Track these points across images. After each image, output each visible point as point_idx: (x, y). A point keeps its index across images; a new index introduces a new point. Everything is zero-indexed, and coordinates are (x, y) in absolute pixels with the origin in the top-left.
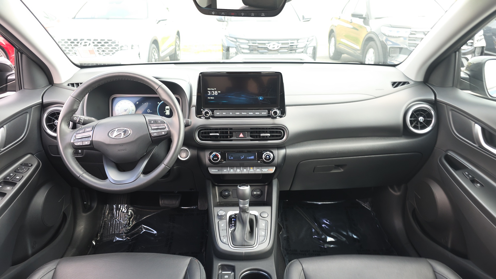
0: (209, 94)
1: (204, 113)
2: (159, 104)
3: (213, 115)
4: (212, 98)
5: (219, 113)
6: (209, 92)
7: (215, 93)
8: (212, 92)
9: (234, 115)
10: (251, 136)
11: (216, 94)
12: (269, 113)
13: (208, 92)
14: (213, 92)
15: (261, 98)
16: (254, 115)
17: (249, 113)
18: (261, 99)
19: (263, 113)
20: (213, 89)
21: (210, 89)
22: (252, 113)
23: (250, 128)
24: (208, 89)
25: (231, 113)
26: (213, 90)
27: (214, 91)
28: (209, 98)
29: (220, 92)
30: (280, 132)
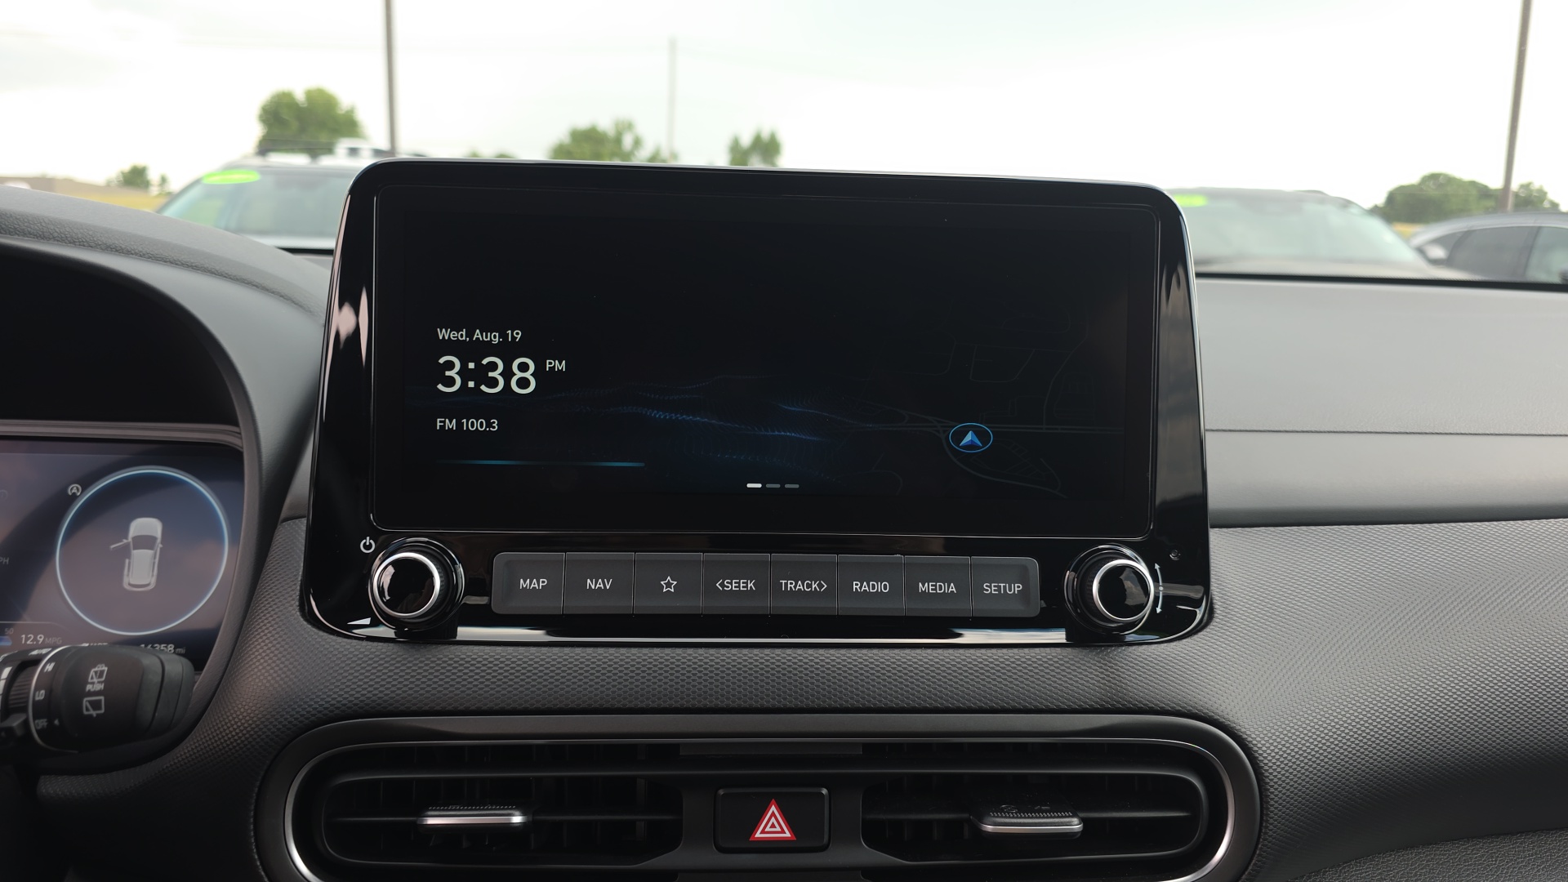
0: (450, 382)
1: (382, 575)
2: (74, 497)
3: (483, 600)
4: (477, 425)
5: (543, 582)
6: (450, 365)
7: (508, 374)
8: (485, 362)
9: (699, 604)
10: (875, 836)
11: (523, 383)
12: (1050, 585)
13: (442, 361)
14: (493, 366)
15: (969, 437)
16: (903, 606)
17: (856, 586)
18: (971, 446)
19: (990, 589)
20: (494, 337)
21: (462, 335)
22: (882, 587)
23: (865, 746)
24: (443, 334)
25: (669, 584)
26: (489, 349)
27: (508, 352)
28: (451, 425)
29: (561, 366)
30: (1178, 793)
